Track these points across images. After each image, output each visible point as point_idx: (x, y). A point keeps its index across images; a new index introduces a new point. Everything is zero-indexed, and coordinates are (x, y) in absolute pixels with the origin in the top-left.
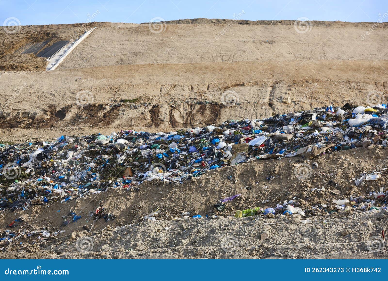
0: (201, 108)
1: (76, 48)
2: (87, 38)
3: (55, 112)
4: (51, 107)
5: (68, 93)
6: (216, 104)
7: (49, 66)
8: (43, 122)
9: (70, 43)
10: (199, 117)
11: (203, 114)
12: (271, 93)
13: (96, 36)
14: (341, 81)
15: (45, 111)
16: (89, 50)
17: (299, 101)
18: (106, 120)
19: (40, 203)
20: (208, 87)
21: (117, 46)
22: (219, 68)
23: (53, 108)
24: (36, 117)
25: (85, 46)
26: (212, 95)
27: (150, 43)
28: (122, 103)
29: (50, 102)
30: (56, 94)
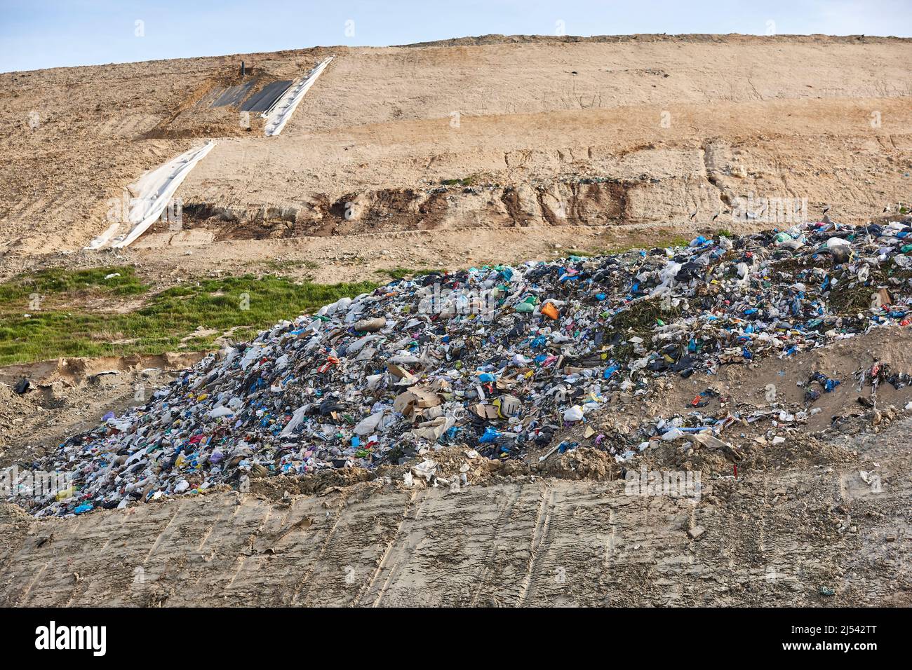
0: (591, 190)
1: (308, 92)
2: (323, 74)
3: (328, 207)
4: (318, 197)
5: (340, 173)
6: (616, 182)
7: (269, 126)
8: (314, 224)
9: (295, 84)
10: (591, 206)
11: (597, 200)
12: (706, 160)
13: (338, 70)
14: (818, 136)
15: (311, 207)
16: (334, 96)
17: (760, 173)
18: (427, 216)
19: (739, 360)
20: (590, 153)
21: (383, 87)
22: (597, 119)
23: (323, 200)
24: (297, 215)
25: (325, 89)
26: (602, 166)
27: (443, 80)
28: (447, 187)
29: (313, 190)
30: (319, 175)
